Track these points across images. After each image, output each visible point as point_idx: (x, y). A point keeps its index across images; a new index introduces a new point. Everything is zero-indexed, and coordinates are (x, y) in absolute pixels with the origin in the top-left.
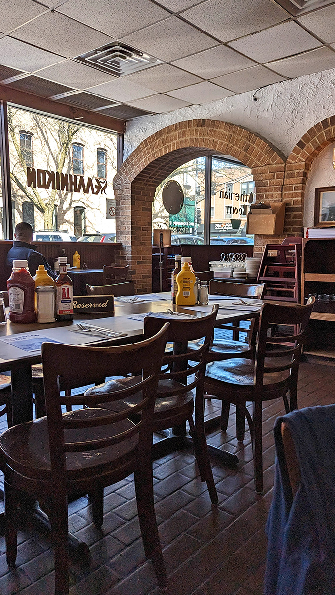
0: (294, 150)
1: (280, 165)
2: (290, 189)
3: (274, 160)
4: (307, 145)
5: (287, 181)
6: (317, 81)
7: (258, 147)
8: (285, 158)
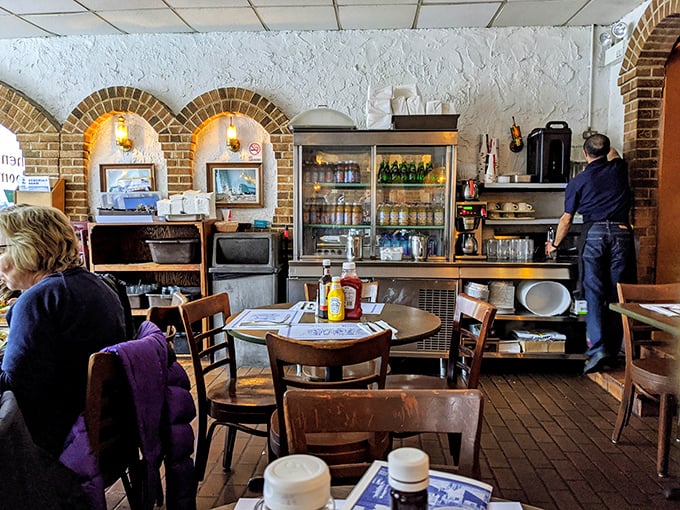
0: (70, 119)
1: (53, 135)
2: (69, 163)
3: (44, 126)
4: (85, 115)
5: (63, 154)
6: (90, 44)
7: (22, 108)
8: (58, 126)
